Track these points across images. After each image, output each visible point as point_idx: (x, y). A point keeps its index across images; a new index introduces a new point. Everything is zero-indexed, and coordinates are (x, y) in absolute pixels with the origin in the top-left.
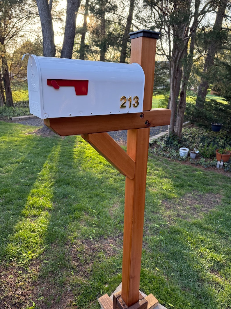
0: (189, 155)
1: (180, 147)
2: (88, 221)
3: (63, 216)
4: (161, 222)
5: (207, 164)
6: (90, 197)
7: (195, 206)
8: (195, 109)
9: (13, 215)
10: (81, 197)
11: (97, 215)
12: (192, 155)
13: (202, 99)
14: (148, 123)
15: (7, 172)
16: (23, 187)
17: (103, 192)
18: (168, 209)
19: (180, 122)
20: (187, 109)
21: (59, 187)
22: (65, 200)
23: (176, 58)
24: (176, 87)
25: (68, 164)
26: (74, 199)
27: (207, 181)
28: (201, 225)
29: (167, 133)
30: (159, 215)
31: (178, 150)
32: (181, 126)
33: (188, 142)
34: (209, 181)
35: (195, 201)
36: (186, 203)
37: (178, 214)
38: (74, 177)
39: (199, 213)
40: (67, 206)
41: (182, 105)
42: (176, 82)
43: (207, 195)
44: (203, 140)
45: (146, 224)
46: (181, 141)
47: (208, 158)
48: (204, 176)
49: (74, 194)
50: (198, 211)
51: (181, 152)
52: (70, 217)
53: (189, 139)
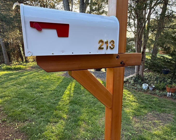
0: (148, 88)
1: (143, 84)
2: (85, 128)
3: (71, 124)
4: (132, 131)
5: (160, 94)
6: (88, 113)
7: (155, 121)
8: (151, 61)
9: (43, 121)
10: (82, 112)
11: (91, 124)
12: (151, 88)
13: (155, 56)
14: (123, 63)
15: (45, 96)
16: (51, 105)
17: (96, 110)
18: (137, 122)
19: (142, 69)
20: (146, 62)
21: (71, 105)
22: (73, 114)
23: (139, 33)
24: (139, 49)
25: (77, 92)
26: (79, 113)
27: (161, 105)
28: (160, 136)
29: (135, 75)
30: (130, 126)
31: (141, 85)
32: (143, 71)
33: (147, 81)
34: (163, 105)
35: (154, 118)
36: (148, 119)
37: (143, 126)
38: (79, 100)
39: (158, 126)
40: (74, 117)
41: (143, 59)
42: (139, 46)
43: (162, 114)
44: (157, 79)
45: (122, 132)
46: (143, 80)
47: (160, 90)
48: (159, 102)
49: (78, 110)
50: (157, 125)
51: (143, 86)
52: (75, 125)
53: (148, 79)
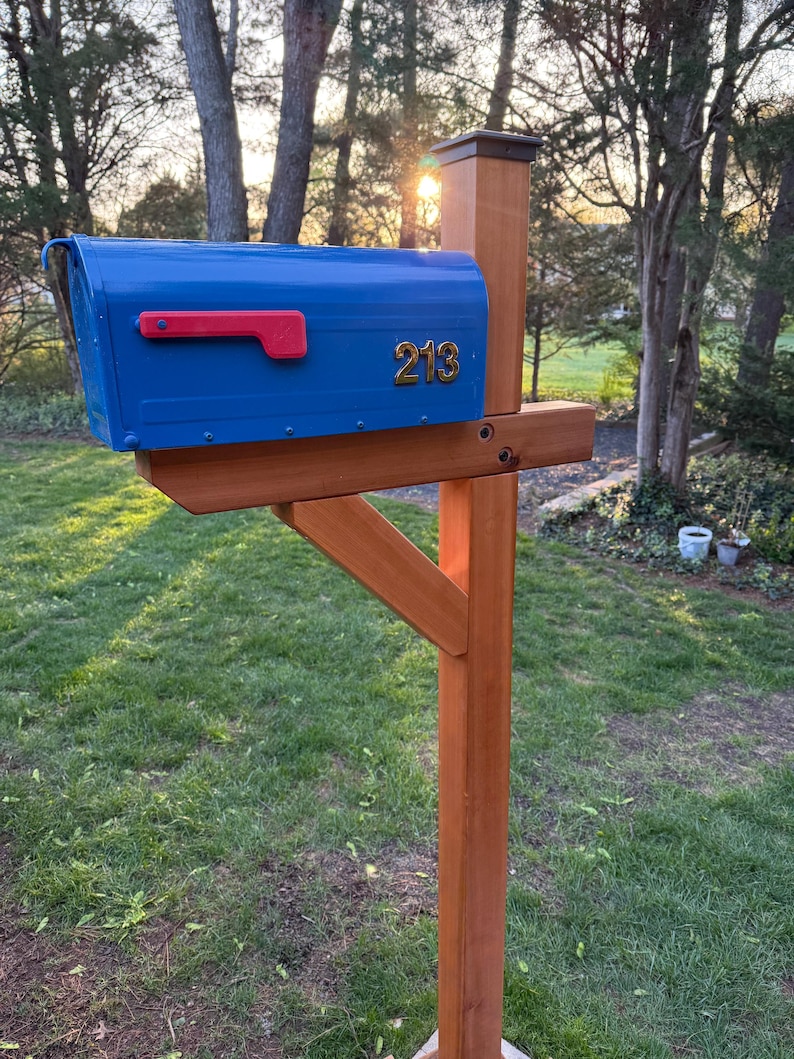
0: (713, 551)
1: (680, 525)
2: (342, 788)
3: (259, 769)
4: (605, 795)
5: (777, 585)
6: (356, 702)
7: (730, 739)
8: (737, 389)
9: (95, 759)
10: (324, 701)
11: (378, 765)
12: (726, 555)
13: (759, 352)
14: (511, 457)
15: (84, 614)
16: (133, 666)
17: (400, 685)
18: (632, 748)
19: (679, 435)
20: (706, 389)
21: (251, 665)
22: (268, 712)
23: (661, 215)
24: (660, 313)
25: (285, 585)
26: (300, 709)
27: (778, 647)
28: (751, 810)
29: (631, 474)
30: (595, 770)
31: (672, 536)
32: (684, 453)
33: (709, 508)
34: (784, 648)
35: (732, 721)
36: (698, 727)
37: (667, 768)
38: (302, 630)
39: (744, 764)
40: (275, 731)
41: (687, 378)
42: (662, 297)
43: (777, 698)
44: (763, 498)
45: (550, 801)
46: (684, 504)
47: (782, 562)
48: (765, 630)
49: (299, 688)
50: (740, 757)
51: (684, 542)
52: (283, 772)
53: (712, 495)
